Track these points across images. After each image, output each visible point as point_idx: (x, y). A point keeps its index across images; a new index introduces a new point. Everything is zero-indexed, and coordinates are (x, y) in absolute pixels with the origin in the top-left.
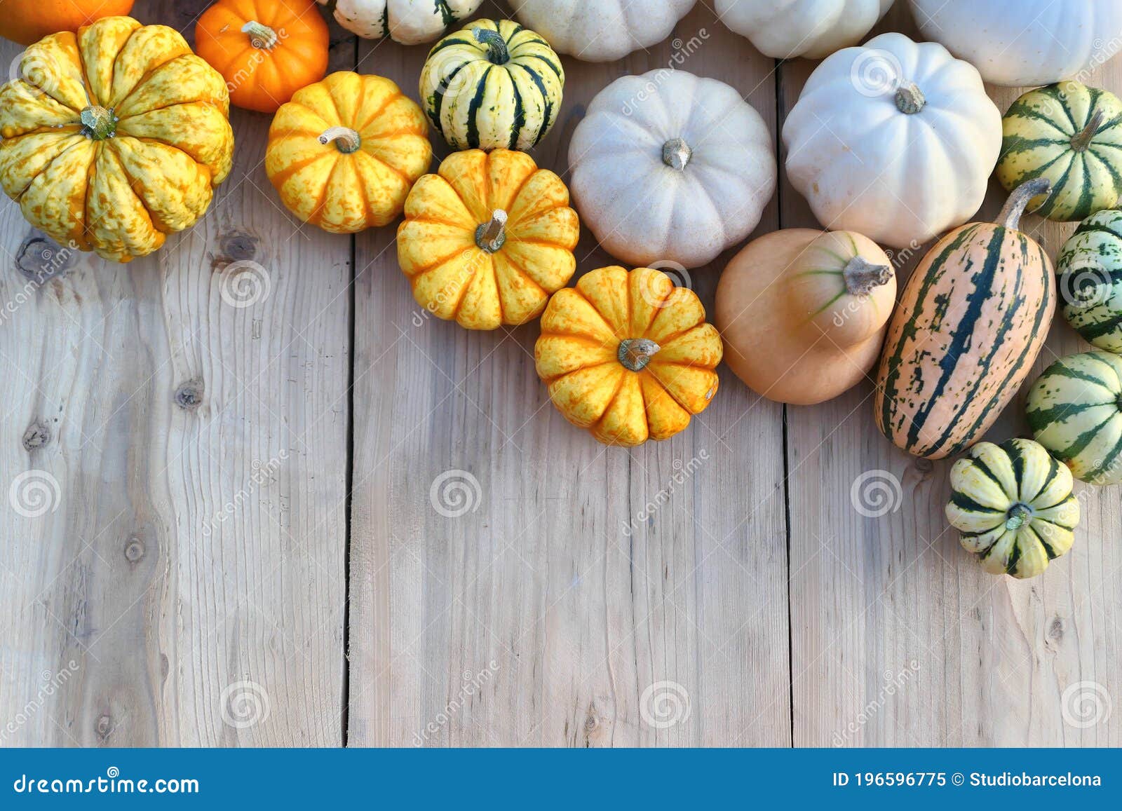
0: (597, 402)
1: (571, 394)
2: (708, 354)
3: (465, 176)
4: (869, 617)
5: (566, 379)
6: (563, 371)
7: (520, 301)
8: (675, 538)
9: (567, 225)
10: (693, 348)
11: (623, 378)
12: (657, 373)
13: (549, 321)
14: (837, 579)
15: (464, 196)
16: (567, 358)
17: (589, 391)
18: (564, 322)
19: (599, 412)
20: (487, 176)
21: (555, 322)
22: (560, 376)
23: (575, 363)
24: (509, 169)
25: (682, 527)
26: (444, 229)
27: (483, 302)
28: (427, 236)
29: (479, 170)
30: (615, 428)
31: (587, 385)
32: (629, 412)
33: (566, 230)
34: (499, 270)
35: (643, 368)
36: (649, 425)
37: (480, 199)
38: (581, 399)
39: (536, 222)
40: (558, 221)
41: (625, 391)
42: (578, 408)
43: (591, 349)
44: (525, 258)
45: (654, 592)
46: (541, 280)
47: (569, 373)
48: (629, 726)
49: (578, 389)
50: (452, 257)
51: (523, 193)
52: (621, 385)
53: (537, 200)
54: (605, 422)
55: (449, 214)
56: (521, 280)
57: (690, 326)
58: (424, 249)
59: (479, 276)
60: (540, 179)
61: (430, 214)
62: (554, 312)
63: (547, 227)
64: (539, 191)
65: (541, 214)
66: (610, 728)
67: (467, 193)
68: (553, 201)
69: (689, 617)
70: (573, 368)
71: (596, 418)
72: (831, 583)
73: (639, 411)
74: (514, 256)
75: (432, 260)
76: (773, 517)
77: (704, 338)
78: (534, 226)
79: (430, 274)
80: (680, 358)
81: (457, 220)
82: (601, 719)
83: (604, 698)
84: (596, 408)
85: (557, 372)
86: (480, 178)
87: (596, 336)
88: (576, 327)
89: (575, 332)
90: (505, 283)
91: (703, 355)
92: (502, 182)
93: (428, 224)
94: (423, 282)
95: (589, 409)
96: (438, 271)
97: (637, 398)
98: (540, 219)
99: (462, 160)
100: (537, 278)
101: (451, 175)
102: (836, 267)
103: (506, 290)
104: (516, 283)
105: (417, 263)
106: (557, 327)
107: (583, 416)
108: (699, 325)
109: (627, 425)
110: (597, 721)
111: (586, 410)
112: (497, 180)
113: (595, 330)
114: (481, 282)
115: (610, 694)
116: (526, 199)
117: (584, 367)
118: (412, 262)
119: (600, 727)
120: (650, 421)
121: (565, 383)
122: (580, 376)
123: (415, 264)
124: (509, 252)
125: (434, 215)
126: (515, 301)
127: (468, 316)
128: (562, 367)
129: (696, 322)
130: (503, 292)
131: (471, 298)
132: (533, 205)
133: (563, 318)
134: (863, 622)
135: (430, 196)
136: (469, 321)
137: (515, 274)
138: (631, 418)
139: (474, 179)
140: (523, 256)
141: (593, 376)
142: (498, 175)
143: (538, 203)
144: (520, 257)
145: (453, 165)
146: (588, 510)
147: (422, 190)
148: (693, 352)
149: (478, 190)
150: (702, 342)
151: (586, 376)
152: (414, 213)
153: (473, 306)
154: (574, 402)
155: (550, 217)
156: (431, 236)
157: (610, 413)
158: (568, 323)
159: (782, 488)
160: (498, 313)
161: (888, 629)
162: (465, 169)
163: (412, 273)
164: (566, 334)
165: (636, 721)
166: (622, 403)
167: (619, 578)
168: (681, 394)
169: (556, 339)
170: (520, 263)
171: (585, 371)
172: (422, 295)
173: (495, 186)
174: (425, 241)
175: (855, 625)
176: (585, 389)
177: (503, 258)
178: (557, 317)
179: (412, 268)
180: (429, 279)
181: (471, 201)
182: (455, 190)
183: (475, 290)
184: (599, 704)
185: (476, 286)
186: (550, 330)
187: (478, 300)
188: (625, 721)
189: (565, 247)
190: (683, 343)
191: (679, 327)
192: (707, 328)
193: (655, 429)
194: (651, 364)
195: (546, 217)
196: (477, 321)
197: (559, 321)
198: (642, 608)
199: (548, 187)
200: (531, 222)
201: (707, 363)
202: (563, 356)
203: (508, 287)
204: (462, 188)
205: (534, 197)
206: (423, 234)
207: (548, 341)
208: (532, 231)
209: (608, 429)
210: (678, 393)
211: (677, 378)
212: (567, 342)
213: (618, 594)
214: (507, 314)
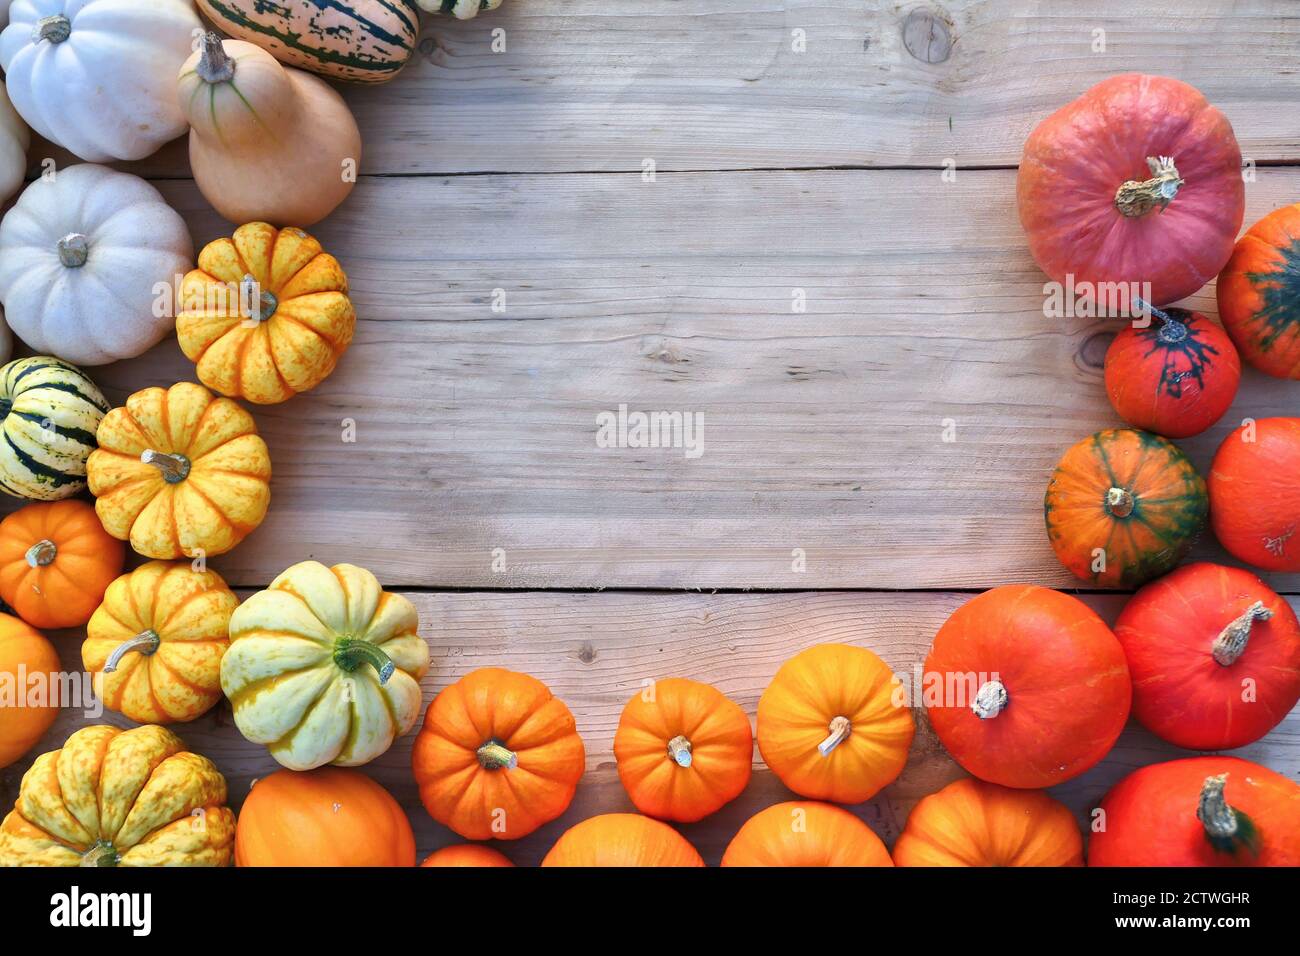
0: (302, 338)
1: (294, 362)
2: (261, 234)
3: (121, 507)
4: (570, 99)
5: (281, 367)
6: (273, 371)
7: (227, 420)
8: (493, 278)
9: (142, 398)
10: (254, 247)
11: (282, 314)
12: (279, 283)
13: (226, 385)
14: (535, 128)
15: (142, 504)
16: (260, 367)
17: (291, 344)
18: (225, 370)
19: (313, 336)
20: (117, 487)
21: (226, 380)
22: (279, 375)
23: (265, 359)
24: (104, 469)
25: (483, 271)
26: (179, 510)
27: (238, 453)
28: (189, 524)
29: (113, 497)
30: (328, 321)
31: (286, 346)
32: (313, 308)
33: (147, 398)
34: (204, 449)
35: (274, 296)
36: (328, 290)
37: (141, 487)
38: (298, 352)
39: (148, 428)
40: (140, 407)
41: (294, 312)
42: (308, 355)
43: (253, 346)
44: (185, 427)
45: (544, 299)
46: (202, 406)
47: (275, 365)
48: (669, 322)
49: (290, 355)
50: (203, 495)
51: (123, 447)
52: (289, 317)
53: (127, 434)
54: (323, 331)
55: (164, 511)
56: (207, 425)
57: (233, 250)
58: (202, 521)
59: (214, 465)
60: (105, 437)
61: (168, 528)
62: (216, 381)
63: (149, 415)
64: (117, 434)
65: (138, 425)
66: (669, 339)
67: (139, 501)
68: (123, 418)
69: (569, 266)
70: (271, 362)
71: (320, 339)
72: (539, 134)
73: (313, 299)
74: (187, 439)
75: (211, 511)
76: (476, 187)
77: (245, 237)
78: (151, 427)
79: (225, 509)
80: (264, 260)
81: (167, 503)
82: (662, 348)
83: (642, 345)
84: (307, 338)
85: (275, 377)
86: (120, 494)
87: (241, 340)
88: (232, 358)
89: (236, 360)
90: (215, 438)
91: (262, 238)
92: (119, 471)
93: (178, 527)
94: (235, 515)
95: (308, 344)
96: (219, 503)
97: (301, 300)
98: (143, 424)
99: (108, 516)
100: (201, 410)
101: (125, 522)
102: (206, 90)
103: (220, 436)
104: (211, 427)
105: (218, 525)
106: (230, 377)
107: (317, 351)
108: (233, 242)
109: (326, 309)
110: (664, 352)
111: (309, 347)
112: (117, 477)
113: (235, 342)
114: (220, 461)
115: (638, 340)
116: (128, 444)
117: (270, 351)
118: (219, 530)
119: (669, 350)
120: (323, 288)
121: (286, 368)
122: (277, 353)
123: (220, 527)
124: (185, 446)
125: (167, 524)
126: (229, 424)
127: (255, 463)
128: (269, 371)
129: (230, 245)
130: (222, 438)
131: (238, 465)
132: (132, 436)
133: (223, 371)
134: (573, 105)
135: (150, 533)
136: (260, 460)
137: (203, 432)
138: (321, 307)
139: (123, 499)
140: (184, 429)
141: (278, 341)
142: (113, 477)
143: (129, 431)
144: (186, 432)
145: (115, 523)
146: (467, 359)
147: (147, 543)
148: (257, 247)
149: (132, 492)
150: (248, 239)
151: (278, 348)
152: (172, 544)
153: (245, 461)
154: (302, 360)
155: (138, 415)
156: (187, 519)
157: (314, 326)
158: (227, 366)
159: (448, 178)
160: (245, 438)
161: (581, 82)
162: (116, 510)
163: (230, 529)
164: (238, 368)
165: (664, 316)
166: (304, 314)
167: (531, 330)
168: (298, 260)
169: (243, 378)
170: (191, 430)
171: (274, 350)
172: (248, 512)
173: (124, 477)
174: (195, 523)
175: (578, 112)
176: (290, 348)
177: (191, 449)
178: (222, 377)
179: (224, 530)
180: (230, 509)
181: (144, 496)
182: (139, 514)
183: (228, 464)
184: (647, 350)
185: (224, 464)
186: (235, 385)
187: (237, 458)
188: (664, 325)
189: (165, 396)
190: (250, 257)
191: (234, 261)
192: (237, 235)
193: (332, 285)
194: (272, 290)
195: (140, 419)
196: (258, 454)
197: (226, 375)
198: (559, 309)
199: (111, 427)
200: (151, 432)
201: (270, 235)
202: (259, 370)
203: (217, 434)
204: (134, 507)
205: (123, 437)
206: (188, 527)
207: (245, 386)
208: (157, 429)
209: (331, 329)
210: (296, 262)
211: (284, 262)
212: (245, 367)
213: (545, 331)
214: (244, 429)
